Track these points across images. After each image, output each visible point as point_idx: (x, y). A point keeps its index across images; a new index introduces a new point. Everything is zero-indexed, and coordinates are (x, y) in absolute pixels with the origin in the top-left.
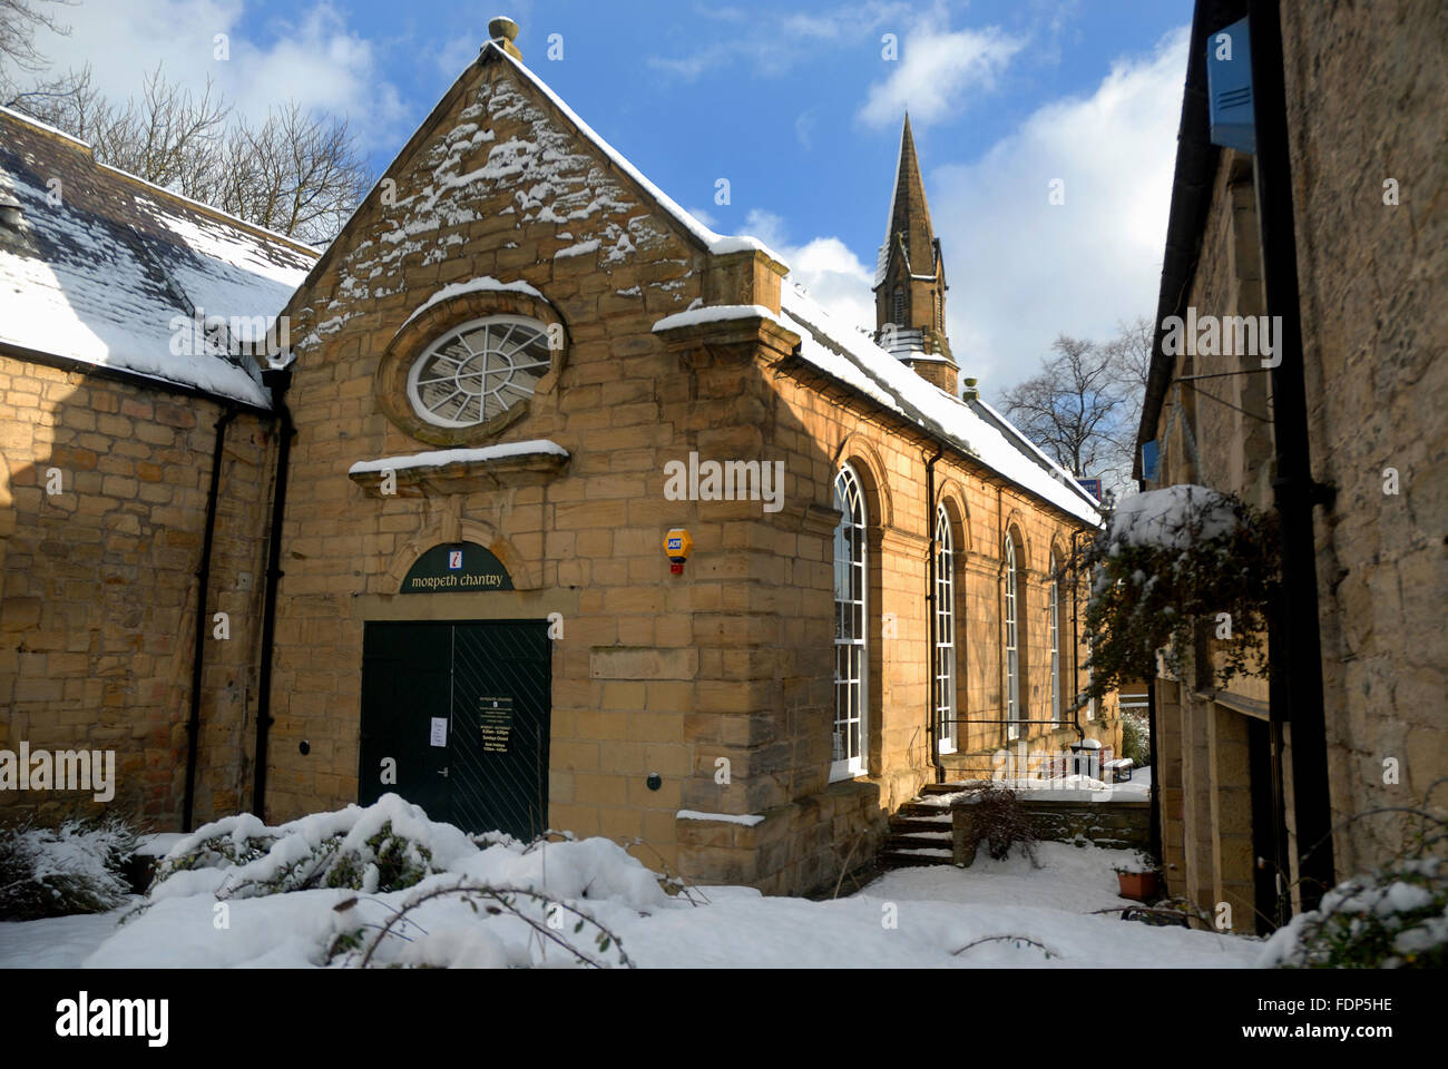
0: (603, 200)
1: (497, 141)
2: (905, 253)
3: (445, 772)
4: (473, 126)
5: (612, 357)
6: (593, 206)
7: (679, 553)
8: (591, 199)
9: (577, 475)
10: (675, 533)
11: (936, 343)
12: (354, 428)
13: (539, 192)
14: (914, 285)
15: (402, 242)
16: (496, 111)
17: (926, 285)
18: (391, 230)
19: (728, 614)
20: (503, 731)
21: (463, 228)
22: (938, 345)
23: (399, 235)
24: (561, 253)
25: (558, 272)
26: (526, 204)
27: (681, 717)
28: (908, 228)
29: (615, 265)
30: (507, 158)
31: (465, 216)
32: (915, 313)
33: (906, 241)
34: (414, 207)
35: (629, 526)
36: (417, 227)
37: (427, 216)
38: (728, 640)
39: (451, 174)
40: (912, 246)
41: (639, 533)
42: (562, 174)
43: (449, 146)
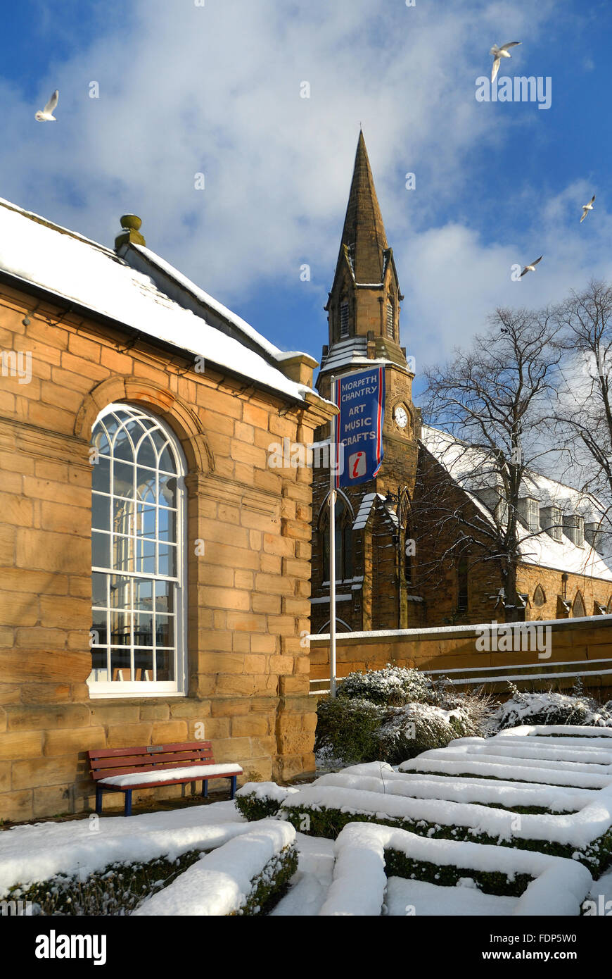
2: (350, 264)
11: (383, 348)
14: (358, 294)
17: (372, 292)
22: (386, 350)
28: (355, 240)
32: (360, 321)
33: (352, 253)
40: (358, 257)
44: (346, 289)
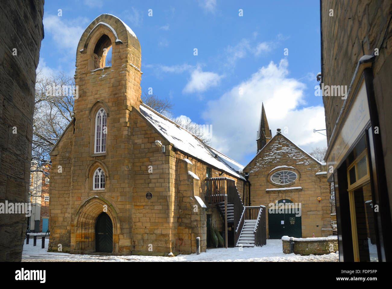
0: (303, 157)
1: (283, 147)
2: (264, 133)
3: (284, 227)
4: (278, 144)
5: (307, 177)
6: (302, 157)
7: (320, 200)
8: (301, 156)
9: (303, 191)
10: (319, 198)
12: (263, 184)
13: (292, 155)
14: (266, 140)
15: (268, 159)
16: (282, 142)
17: (269, 140)
18: (265, 157)
19: (327, 207)
20: (294, 222)
21: (280, 159)
23: (267, 158)
24: (297, 163)
25: (297, 166)
26: (290, 156)
27: (321, 218)
28: (264, 128)
29: (306, 165)
30: (285, 149)
31: (279, 157)
33: (264, 130)
34: (269, 154)
35: (312, 197)
36: (270, 157)
37: (272, 156)
38: (327, 209)
39: (275, 151)
41: (314, 198)
42: (296, 153)
43: (274, 146)
44: (263, 138)
